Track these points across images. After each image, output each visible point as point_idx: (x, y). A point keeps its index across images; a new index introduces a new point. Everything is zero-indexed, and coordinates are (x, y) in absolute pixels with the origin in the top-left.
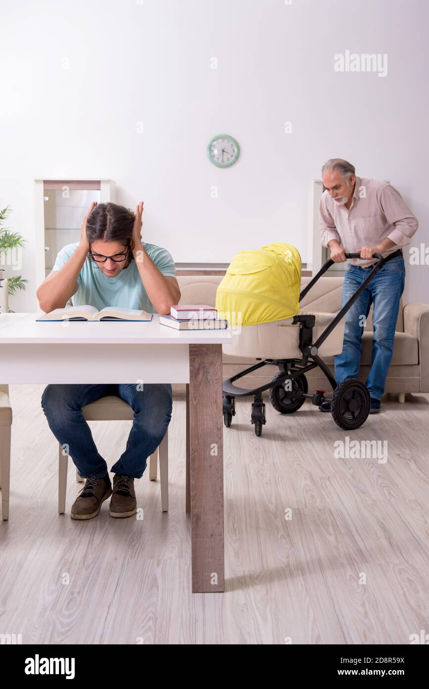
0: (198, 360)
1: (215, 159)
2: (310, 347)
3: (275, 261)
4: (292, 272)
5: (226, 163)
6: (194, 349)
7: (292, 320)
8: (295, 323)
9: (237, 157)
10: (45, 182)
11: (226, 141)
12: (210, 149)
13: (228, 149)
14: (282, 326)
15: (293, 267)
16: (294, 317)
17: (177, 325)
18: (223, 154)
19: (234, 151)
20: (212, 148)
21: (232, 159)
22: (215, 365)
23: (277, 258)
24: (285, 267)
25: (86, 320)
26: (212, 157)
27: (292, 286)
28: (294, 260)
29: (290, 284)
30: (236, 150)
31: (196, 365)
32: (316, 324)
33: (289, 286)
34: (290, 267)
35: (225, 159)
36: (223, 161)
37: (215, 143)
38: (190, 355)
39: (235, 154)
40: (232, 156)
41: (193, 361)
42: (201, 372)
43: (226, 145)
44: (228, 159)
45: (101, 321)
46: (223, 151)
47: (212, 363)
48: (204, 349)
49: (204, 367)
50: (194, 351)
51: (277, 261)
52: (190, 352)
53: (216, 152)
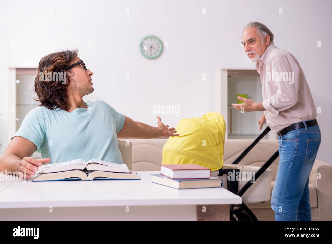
1: (145, 53)
3: (202, 125)
5: (153, 56)
7: (218, 172)
8: (220, 175)
9: (162, 52)
11: (153, 40)
12: (142, 45)
13: (155, 46)
15: (218, 131)
17: (176, 184)
18: (151, 50)
19: (159, 47)
20: (143, 45)
21: (158, 53)
23: (205, 123)
24: (210, 131)
25: (81, 179)
26: (143, 51)
27: (217, 145)
28: (219, 125)
29: (215, 143)
30: (160, 46)
33: (214, 146)
34: (215, 130)
35: (153, 53)
36: (151, 55)
37: (145, 42)
38: (199, 215)
39: (160, 50)
40: (158, 51)
43: (154, 43)
44: (155, 54)
45: (94, 180)
46: (151, 47)
52: (199, 212)
53: (145, 48)
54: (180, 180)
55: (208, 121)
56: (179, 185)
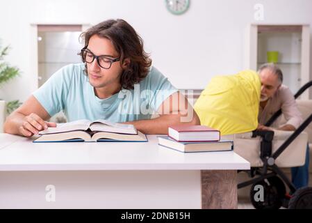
0: (211, 187)
2: (267, 158)
3: (235, 84)
4: (252, 93)
6: (207, 175)
7: (251, 134)
8: (254, 136)
10: (39, 26)
14: (241, 138)
15: (253, 89)
16: (253, 132)
17: (182, 147)
22: (230, 192)
25: (83, 141)
27: (251, 105)
29: (249, 102)
31: (209, 192)
32: (274, 138)
34: (250, 89)
38: (203, 181)
41: (206, 188)
42: (214, 200)
45: (98, 141)
47: (226, 191)
48: (217, 175)
49: (218, 195)
50: (207, 178)
51: (238, 84)
52: (203, 178)
54: (186, 142)
55: (242, 79)
56: (185, 149)
